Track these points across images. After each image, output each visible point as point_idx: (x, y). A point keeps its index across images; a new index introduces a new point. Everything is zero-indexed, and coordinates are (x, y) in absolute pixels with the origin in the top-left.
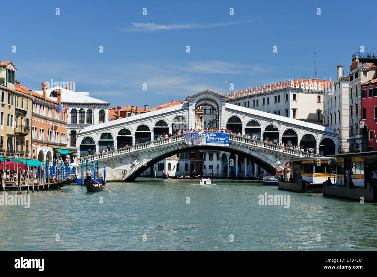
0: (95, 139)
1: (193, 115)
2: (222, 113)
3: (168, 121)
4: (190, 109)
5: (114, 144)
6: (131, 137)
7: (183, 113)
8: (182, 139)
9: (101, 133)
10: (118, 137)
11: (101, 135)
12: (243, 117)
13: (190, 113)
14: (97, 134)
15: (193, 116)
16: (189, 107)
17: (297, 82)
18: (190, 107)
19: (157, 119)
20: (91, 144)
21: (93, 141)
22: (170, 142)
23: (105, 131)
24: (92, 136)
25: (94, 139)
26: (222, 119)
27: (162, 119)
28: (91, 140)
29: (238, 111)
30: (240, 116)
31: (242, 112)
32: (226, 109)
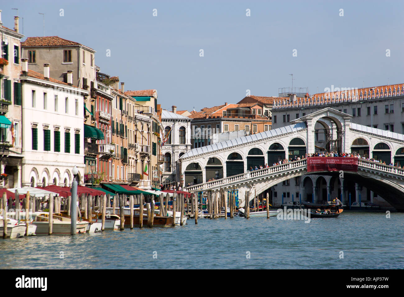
0: (202, 165)
1: (312, 136)
2: (346, 134)
3: (284, 144)
4: (308, 129)
5: (224, 170)
6: (243, 162)
7: (300, 134)
8: (304, 164)
9: (208, 157)
10: (227, 162)
11: (208, 160)
12: (370, 139)
13: (309, 134)
14: (204, 158)
15: (312, 138)
16: (307, 127)
18: (309, 127)
19: (271, 141)
20: (197, 170)
21: (199, 167)
22: (290, 168)
23: (213, 156)
24: (198, 162)
25: (200, 164)
26: (346, 141)
27: (277, 141)
28: (197, 166)
29: (365, 132)
30: (366, 137)
31: (369, 133)
32: (351, 129)
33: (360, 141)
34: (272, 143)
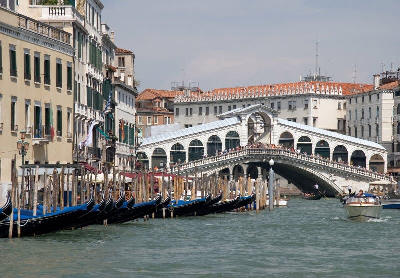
0: (148, 154)
1: (245, 130)
2: (275, 128)
3: (221, 136)
4: (242, 123)
5: (168, 159)
7: (236, 128)
9: (154, 147)
10: (171, 152)
11: (154, 150)
12: (295, 132)
13: (243, 128)
14: (150, 148)
17: (318, 86)
18: (243, 121)
20: (144, 159)
21: (146, 156)
23: (158, 146)
24: (145, 151)
26: (275, 135)
27: (216, 133)
28: (144, 155)
29: (290, 127)
30: (292, 131)
31: (295, 128)
32: (279, 124)
33: (286, 134)
34: (211, 135)
